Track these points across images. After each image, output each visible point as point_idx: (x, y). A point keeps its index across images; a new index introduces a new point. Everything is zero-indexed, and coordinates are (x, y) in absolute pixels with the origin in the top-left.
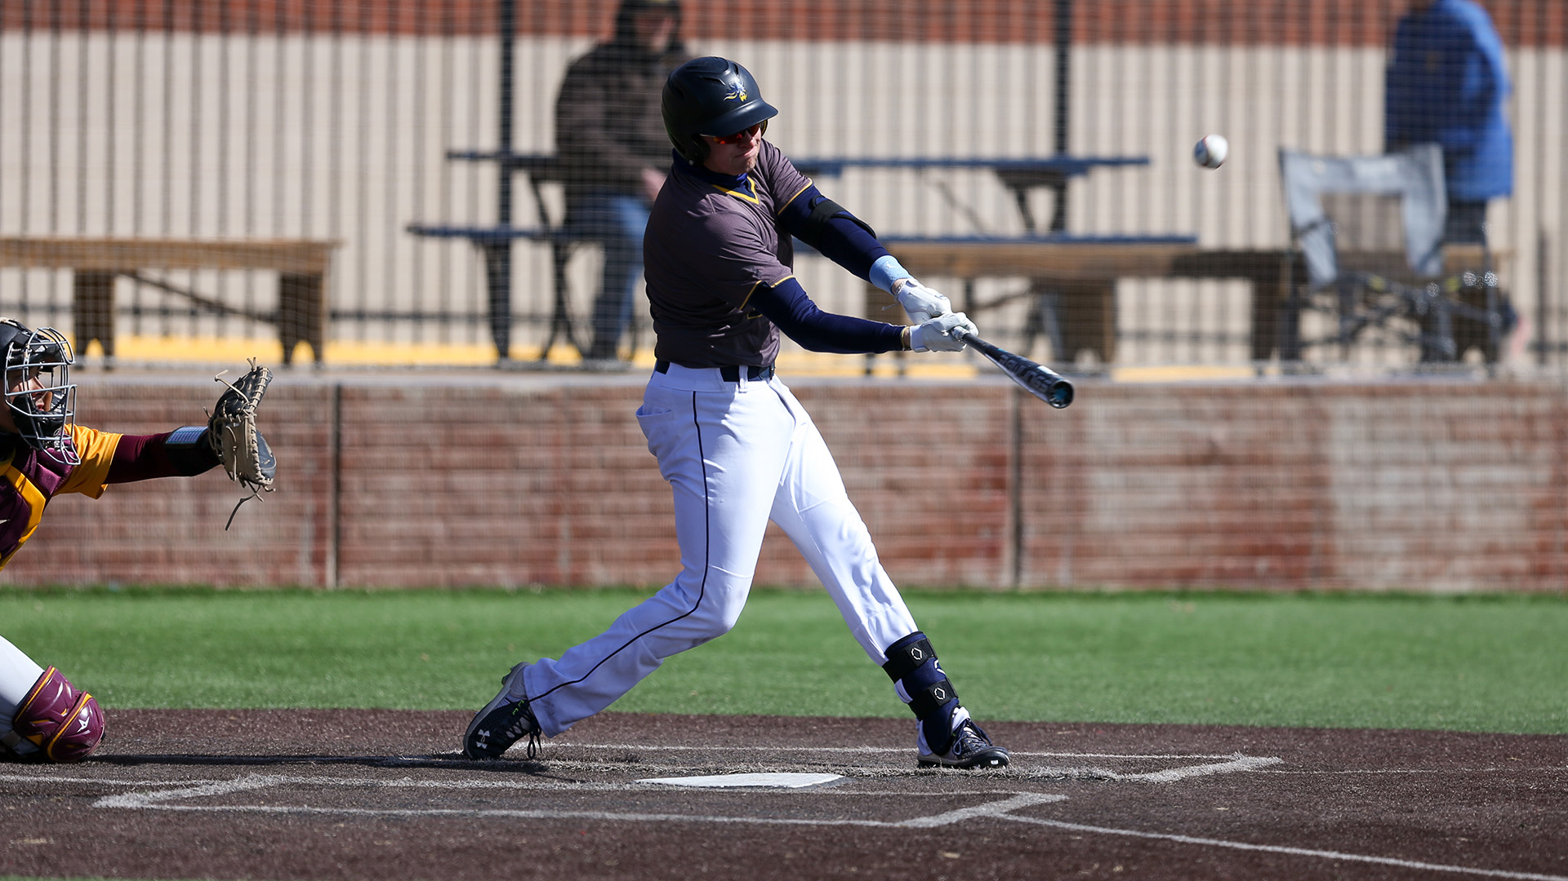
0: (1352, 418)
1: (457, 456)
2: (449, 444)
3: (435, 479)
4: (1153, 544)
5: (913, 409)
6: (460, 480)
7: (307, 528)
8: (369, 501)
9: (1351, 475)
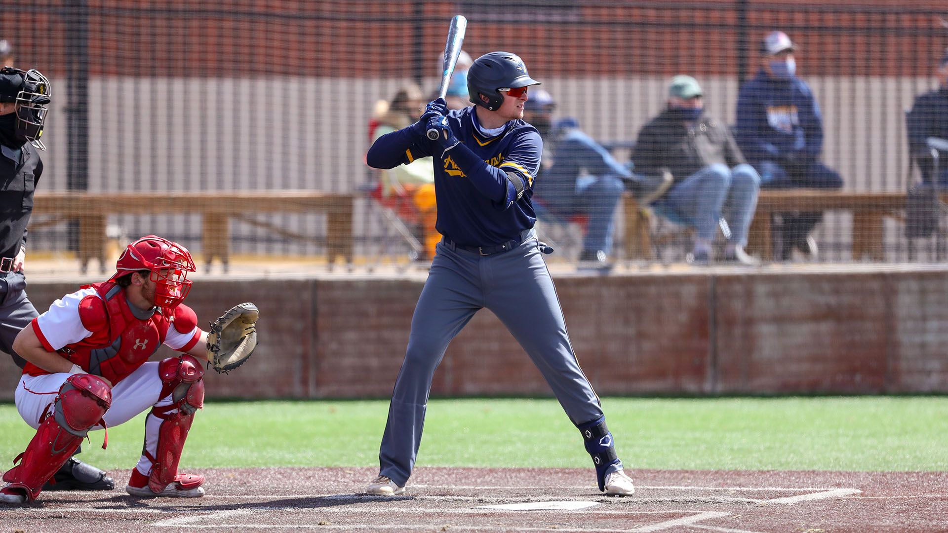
0: (909, 291)
1: (385, 320)
2: (380, 314)
3: (372, 335)
4: (794, 368)
5: (653, 290)
6: (386, 334)
7: (297, 364)
8: (334, 346)
9: (910, 324)
